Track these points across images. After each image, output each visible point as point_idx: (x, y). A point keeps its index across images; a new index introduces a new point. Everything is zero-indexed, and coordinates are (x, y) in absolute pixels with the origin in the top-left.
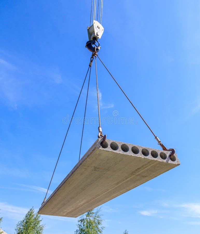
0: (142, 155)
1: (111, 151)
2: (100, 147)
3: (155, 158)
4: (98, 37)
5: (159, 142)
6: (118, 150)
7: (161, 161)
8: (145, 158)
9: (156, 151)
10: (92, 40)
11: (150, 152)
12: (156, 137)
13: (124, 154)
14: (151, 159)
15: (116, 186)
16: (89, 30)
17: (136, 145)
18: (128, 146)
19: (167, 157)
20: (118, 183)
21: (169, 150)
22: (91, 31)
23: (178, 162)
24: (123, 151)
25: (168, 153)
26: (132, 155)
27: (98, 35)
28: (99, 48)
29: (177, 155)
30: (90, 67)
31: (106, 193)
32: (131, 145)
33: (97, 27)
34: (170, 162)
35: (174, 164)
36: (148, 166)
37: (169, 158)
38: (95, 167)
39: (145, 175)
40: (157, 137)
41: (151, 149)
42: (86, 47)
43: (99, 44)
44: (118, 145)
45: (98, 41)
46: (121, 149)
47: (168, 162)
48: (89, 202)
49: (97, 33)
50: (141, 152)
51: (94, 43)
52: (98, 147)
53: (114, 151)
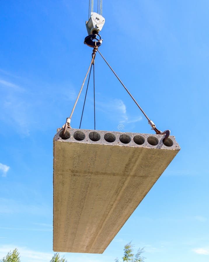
0: (120, 143)
1: (73, 142)
2: (59, 139)
3: (139, 145)
4: (97, 29)
5: (152, 125)
6: (85, 140)
7: (149, 148)
8: (124, 147)
9: (142, 136)
10: (92, 34)
11: (133, 138)
12: (149, 121)
13: (93, 144)
14: (134, 147)
15: (118, 198)
16: (88, 24)
17: (110, 132)
18: (99, 133)
19: (159, 142)
20: (117, 193)
21: (163, 134)
22: (89, 25)
23: (176, 147)
24: (91, 141)
25: (160, 137)
26: (105, 144)
27: (98, 27)
28: (101, 42)
29: (175, 137)
30: (93, 65)
31: (112, 209)
32: (103, 132)
33: (95, 18)
34: (164, 147)
35: (170, 150)
36: (137, 159)
37: (162, 143)
38: (71, 170)
39: (144, 175)
40: (151, 121)
41: (134, 134)
42: (85, 44)
43: (100, 37)
44: (85, 134)
45: (98, 34)
46: (88, 139)
47: (160, 148)
48: (101, 227)
49: (96, 25)
50: (119, 139)
51: (94, 37)
52: (56, 139)
53: (78, 142)
